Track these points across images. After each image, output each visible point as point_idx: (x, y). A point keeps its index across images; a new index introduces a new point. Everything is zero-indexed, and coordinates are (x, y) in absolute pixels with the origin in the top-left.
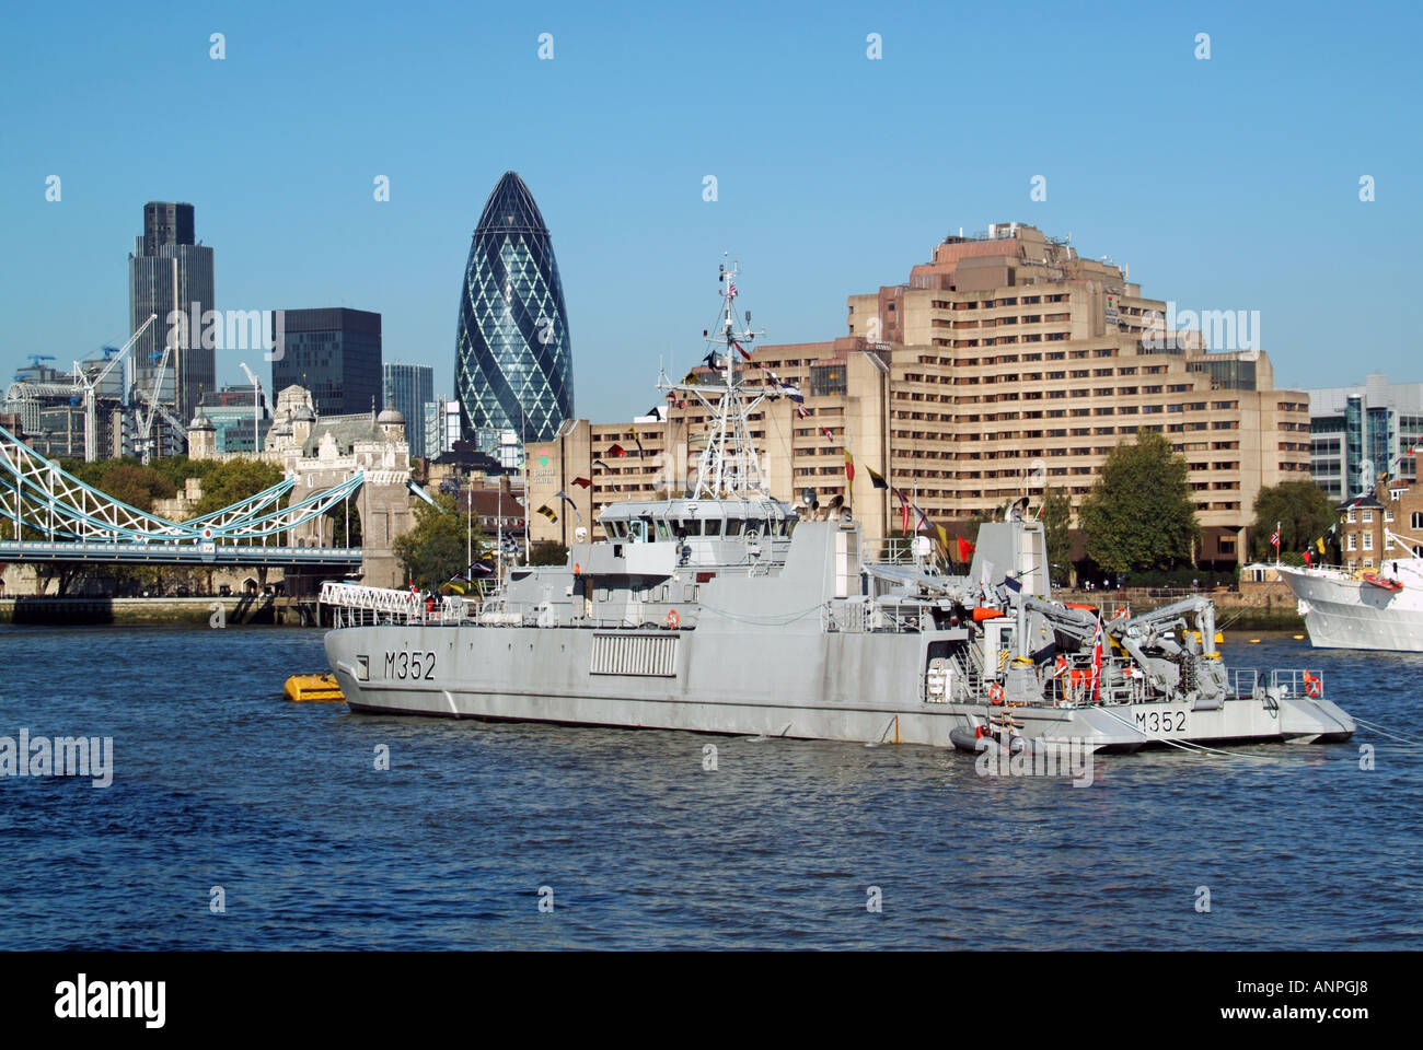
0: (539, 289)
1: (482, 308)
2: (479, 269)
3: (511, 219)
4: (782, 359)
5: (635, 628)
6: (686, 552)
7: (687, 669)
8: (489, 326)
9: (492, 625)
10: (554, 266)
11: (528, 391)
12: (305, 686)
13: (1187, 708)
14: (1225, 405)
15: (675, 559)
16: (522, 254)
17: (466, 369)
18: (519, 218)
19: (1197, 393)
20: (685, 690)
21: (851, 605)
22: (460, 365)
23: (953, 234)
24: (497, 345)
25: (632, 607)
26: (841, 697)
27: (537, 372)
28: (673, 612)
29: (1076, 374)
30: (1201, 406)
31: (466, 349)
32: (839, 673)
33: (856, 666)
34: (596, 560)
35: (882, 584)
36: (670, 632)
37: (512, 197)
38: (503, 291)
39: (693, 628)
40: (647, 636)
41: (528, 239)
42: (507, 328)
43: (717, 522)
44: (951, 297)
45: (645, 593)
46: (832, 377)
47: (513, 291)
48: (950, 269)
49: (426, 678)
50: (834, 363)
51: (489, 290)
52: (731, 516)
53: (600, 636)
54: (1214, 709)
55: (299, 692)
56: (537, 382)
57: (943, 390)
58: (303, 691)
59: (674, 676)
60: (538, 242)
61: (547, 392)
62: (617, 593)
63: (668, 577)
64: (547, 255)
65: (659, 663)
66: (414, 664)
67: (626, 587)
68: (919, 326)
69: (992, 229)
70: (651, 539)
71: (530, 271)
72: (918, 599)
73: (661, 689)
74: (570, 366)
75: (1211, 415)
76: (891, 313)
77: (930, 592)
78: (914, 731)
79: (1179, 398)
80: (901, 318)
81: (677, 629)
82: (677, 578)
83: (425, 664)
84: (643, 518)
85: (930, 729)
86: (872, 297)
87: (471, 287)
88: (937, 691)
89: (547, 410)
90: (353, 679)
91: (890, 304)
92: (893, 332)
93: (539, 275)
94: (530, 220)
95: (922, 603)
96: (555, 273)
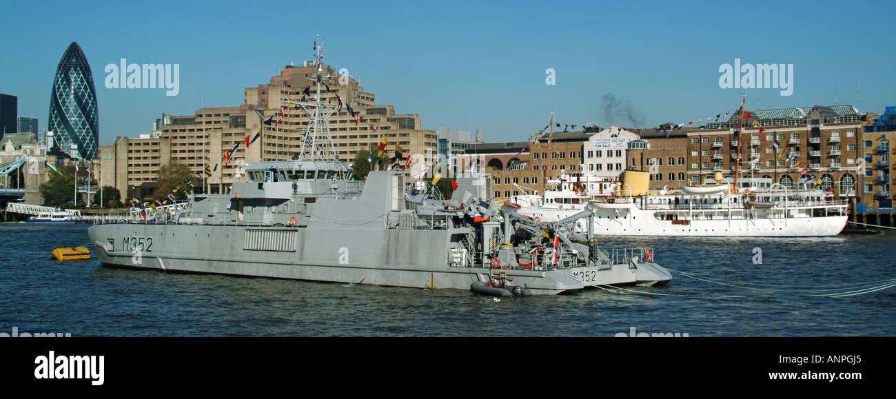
0: (85, 88)
1: (61, 95)
2: (60, 80)
3: (74, 60)
4: (222, 113)
5: (271, 226)
6: (295, 187)
7: (302, 248)
8: (64, 102)
9: (186, 224)
10: (92, 79)
11: (80, 128)
12: (65, 253)
13: (596, 269)
14: (404, 135)
15: (291, 190)
16: (79, 74)
17: (53, 119)
18: (77, 60)
19: (392, 130)
20: (301, 259)
21: (403, 214)
22: (51, 118)
23: (288, 65)
24: (67, 110)
25: (267, 216)
26: (397, 263)
27: (84, 121)
28: (293, 218)
29: (341, 122)
30: (394, 135)
31: (54, 112)
32: (396, 250)
33: (407, 247)
34: (248, 190)
35: (410, 204)
36: (292, 229)
37: (75, 52)
38: (70, 89)
39: (306, 227)
40: (278, 230)
41: (81, 68)
42: (72, 103)
43: (313, 172)
44: (289, 90)
45: (274, 208)
46: (239, 120)
47: (75, 89)
48: (286, 79)
49: (147, 250)
50: (240, 115)
51: (64, 88)
52: (320, 169)
53: (250, 230)
54: (607, 269)
55: (61, 256)
56: (84, 125)
57: (285, 127)
58: (63, 255)
59: (294, 251)
60: (86, 70)
61: (88, 129)
62: (258, 208)
63: (287, 200)
64: (89, 75)
65: (285, 244)
66: (140, 243)
67: (264, 206)
68: (276, 101)
69: (305, 64)
70: (276, 180)
71: (82, 81)
72: (444, 212)
73: (285, 258)
74: (98, 119)
75: (397, 139)
76: (263, 95)
77: (449, 208)
78: (443, 282)
79: (384, 132)
80: (268, 97)
81: (296, 226)
82: (293, 200)
83: (147, 244)
84: (271, 170)
85: (453, 281)
86: (255, 89)
87: (56, 87)
88: (457, 261)
89: (88, 136)
90: (104, 250)
91: (263, 92)
92: (264, 103)
93: (85, 83)
94: (82, 60)
95: (446, 214)
96: (92, 82)
